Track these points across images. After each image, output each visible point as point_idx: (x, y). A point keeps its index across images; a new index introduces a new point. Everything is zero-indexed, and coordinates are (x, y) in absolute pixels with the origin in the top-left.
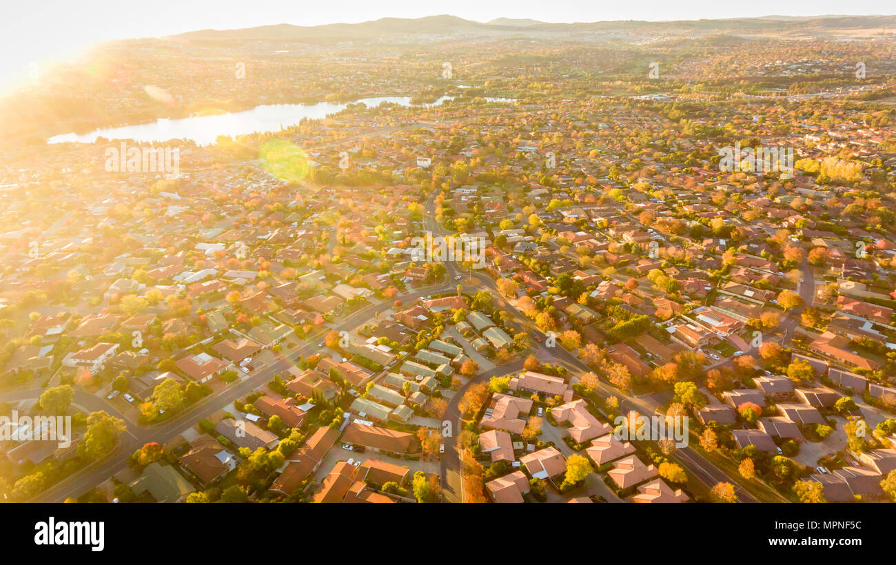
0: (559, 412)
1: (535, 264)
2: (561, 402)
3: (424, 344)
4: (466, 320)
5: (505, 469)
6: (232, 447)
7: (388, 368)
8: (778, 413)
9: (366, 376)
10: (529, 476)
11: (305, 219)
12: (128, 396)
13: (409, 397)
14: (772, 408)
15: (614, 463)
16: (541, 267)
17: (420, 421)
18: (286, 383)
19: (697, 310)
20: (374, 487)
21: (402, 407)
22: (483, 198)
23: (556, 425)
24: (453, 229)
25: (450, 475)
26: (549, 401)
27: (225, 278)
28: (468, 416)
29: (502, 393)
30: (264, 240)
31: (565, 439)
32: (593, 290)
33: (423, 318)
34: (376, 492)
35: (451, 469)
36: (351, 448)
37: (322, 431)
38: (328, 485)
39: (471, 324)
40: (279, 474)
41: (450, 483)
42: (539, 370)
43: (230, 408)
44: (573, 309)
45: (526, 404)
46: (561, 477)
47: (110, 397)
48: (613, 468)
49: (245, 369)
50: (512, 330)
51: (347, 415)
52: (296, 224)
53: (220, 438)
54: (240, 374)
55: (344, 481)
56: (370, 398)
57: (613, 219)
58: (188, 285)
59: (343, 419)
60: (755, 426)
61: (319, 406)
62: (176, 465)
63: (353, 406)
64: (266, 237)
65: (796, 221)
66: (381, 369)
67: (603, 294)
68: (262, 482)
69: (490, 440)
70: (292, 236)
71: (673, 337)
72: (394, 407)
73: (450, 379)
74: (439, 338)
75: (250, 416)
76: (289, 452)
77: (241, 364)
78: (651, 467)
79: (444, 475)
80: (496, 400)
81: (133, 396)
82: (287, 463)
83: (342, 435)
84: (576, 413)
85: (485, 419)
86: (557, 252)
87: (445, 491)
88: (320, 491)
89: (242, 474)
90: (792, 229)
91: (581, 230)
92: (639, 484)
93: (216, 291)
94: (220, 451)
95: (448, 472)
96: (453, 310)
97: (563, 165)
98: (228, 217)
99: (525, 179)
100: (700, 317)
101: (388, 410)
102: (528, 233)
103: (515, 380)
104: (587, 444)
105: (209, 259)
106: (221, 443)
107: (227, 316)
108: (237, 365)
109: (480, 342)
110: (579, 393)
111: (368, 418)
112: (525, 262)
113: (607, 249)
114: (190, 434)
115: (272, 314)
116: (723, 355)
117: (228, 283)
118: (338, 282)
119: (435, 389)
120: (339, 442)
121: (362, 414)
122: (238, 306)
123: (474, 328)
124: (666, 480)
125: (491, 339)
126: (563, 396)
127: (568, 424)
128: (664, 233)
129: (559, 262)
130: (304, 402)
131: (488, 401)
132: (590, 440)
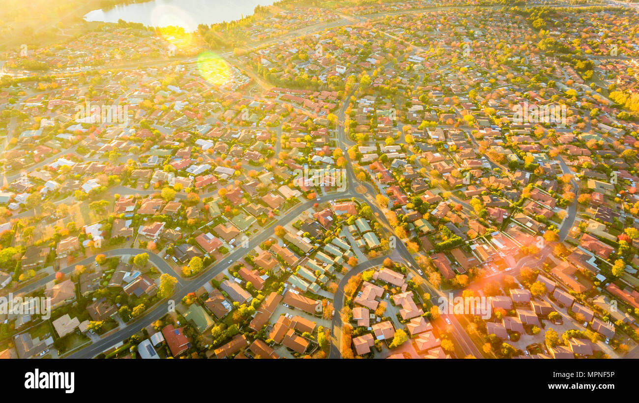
0: (397, 298)
1: (403, 181)
2: (400, 292)
3: (329, 240)
4: (355, 224)
5: (364, 331)
6: (230, 299)
7: (308, 254)
8: (515, 315)
9: (296, 259)
10: (375, 338)
11: (261, 120)
12: (174, 258)
13: (318, 277)
14: (513, 311)
15: (419, 335)
16: (406, 184)
17: (323, 293)
18: (253, 258)
19: (493, 234)
20: (298, 333)
21: (314, 284)
22: (378, 111)
23: (394, 305)
24: (354, 140)
25: (336, 329)
26: (393, 290)
27: (216, 172)
28: (349, 294)
29: (369, 282)
30: (236, 139)
31: (397, 316)
32: (434, 208)
33: (330, 218)
34: (299, 336)
35: (336, 325)
36: (288, 306)
37: (274, 295)
38: (277, 329)
39: (357, 227)
40: (253, 318)
41: (335, 333)
42: (391, 267)
43: (225, 272)
44: (419, 223)
45: (380, 290)
46: (390, 340)
47: (166, 258)
48: (418, 337)
49: (232, 246)
50: (380, 235)
51: (286, 285)
52: (255, 124)
53: (223, 292)
54: (230, 249)
55: (284, 329)
56: (298, 275)
57: (461, 144)
58: (195, 177)
59: (284, 288)
60: (500, 321)
61: (272, 278)
62: (203, 305)
63: (289, 280)
64: (236, 136)
65: (584, 162)
66: (304, 255)
67: (439, 213)
68: (245, 322)
69: (358, 313)
70: (253, 137)
71: (473, 252)
72: (310, 283)
73: (341, 267)
74: (338, 237)
75: (236, 280)
76: (257, 306)
77: (230, 243)
78: (438, 340)
79: (333, 328)
80: (365, 286)
81: (177, 259)
82: (256, 312)
83: (283, 298)
84: (406, 301)
85: (357, 299)
86: (418, 171)
87: (332, 338)
88: (272, 332)
89: (235, 316)
90: (579, 168)
91: (437, 151)
92: (429, 349)
93: (211, 183)
94: (223, 301)
95: (335, 327)
96: (348, 215)
97: (438, 80)
98: (212, 113)
99: (409, 93)
100: (493, 240)
101: (307, 285)
102: (403, 150)
103: (377, 273)
104: (408, 321)
105: (204, 153)
106: (223, 295)
107: (219, 206)
108: (228, 242)
109: (361, 242)
110: (410, 287)
111: (297, 289)
112: (397, 177)
113: (450, 173)
114: (208, 286)
115: (244, 206)
116: (499, 269)
117: (217, 178)
118: (281, 183)
119: (333, 273)
120: (282, 302)
121: (294, 286)
122: (225, 198)
123: (359, 230)
124: (443, 349)
125: (367, 240)
126: (401, 288)
127: (400, 306)
128: (492, 160)
129: (418, 181)
130: (263, 274)
131: (360, 287)
132: (410, 319)
